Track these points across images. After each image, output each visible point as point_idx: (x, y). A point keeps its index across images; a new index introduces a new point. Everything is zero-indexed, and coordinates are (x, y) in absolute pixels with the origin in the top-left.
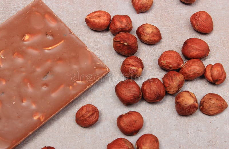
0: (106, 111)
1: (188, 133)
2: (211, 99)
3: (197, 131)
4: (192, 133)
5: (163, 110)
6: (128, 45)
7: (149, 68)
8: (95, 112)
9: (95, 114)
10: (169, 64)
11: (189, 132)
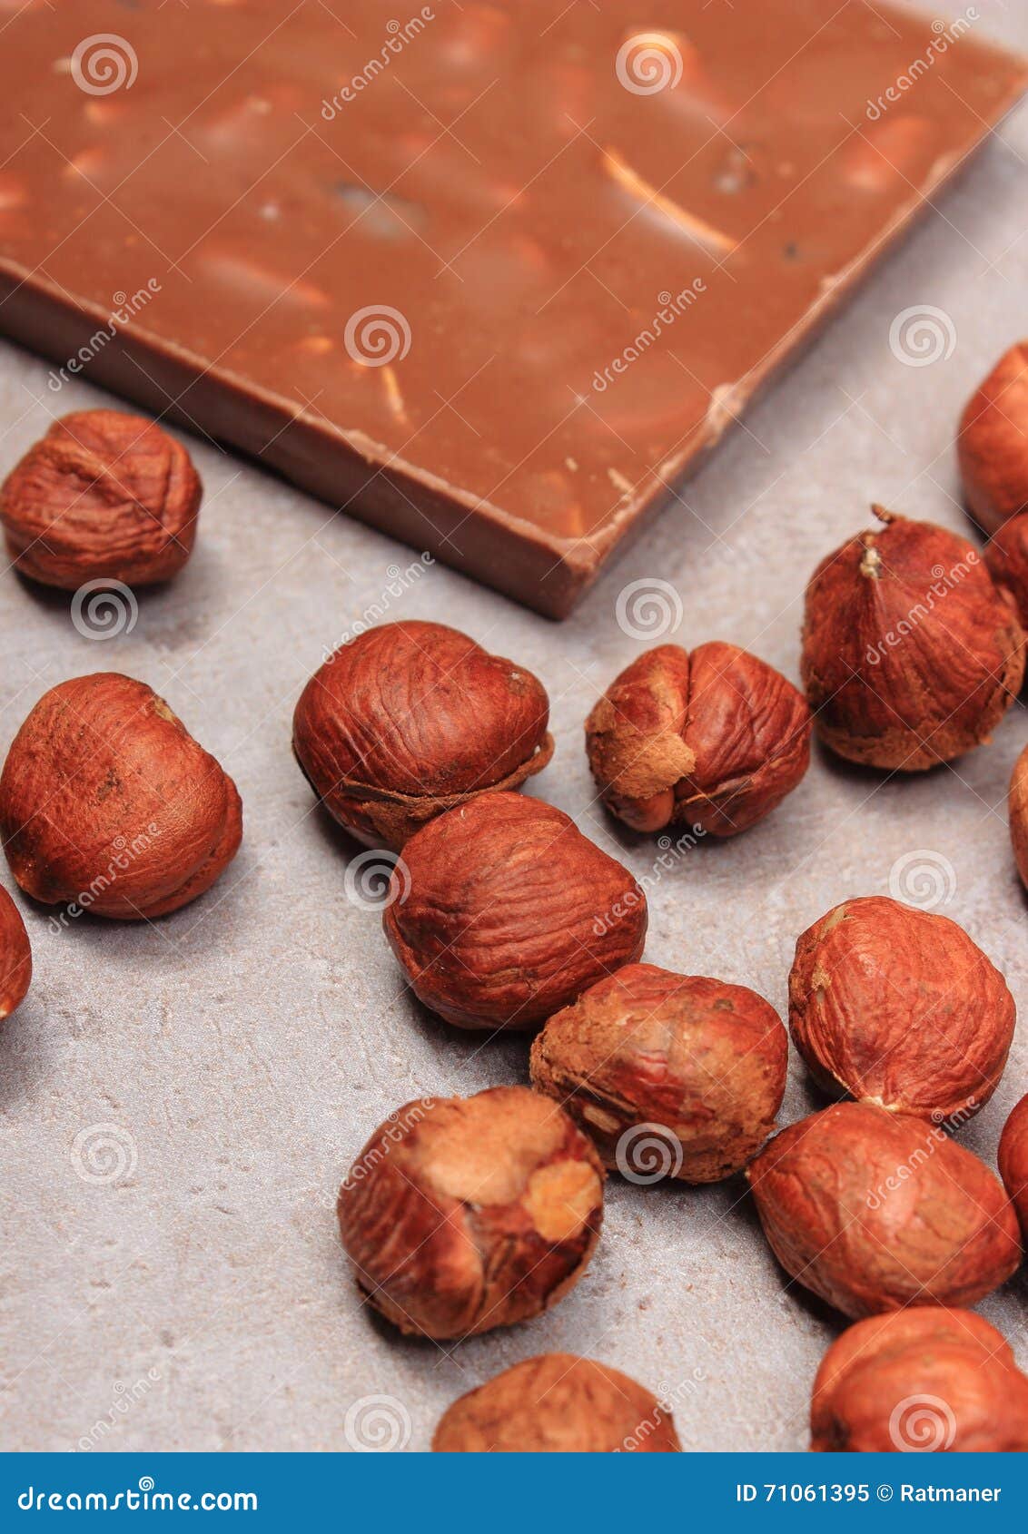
0: (215, 674)
1: (168, 1340)
2: (582, 1396)
3: (218, 1418)
4: (174, 1373)
5: (358, 1087)
6: (866, 582)
7: (774, 918)
8: (128, 508)
9: (113, 514)
10: (833, 959)
11: (183, 1347)
